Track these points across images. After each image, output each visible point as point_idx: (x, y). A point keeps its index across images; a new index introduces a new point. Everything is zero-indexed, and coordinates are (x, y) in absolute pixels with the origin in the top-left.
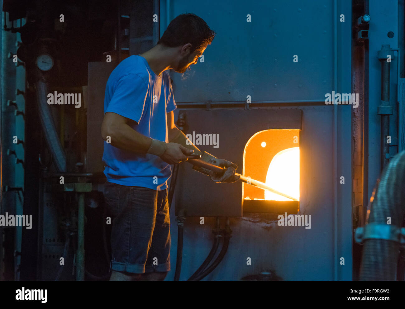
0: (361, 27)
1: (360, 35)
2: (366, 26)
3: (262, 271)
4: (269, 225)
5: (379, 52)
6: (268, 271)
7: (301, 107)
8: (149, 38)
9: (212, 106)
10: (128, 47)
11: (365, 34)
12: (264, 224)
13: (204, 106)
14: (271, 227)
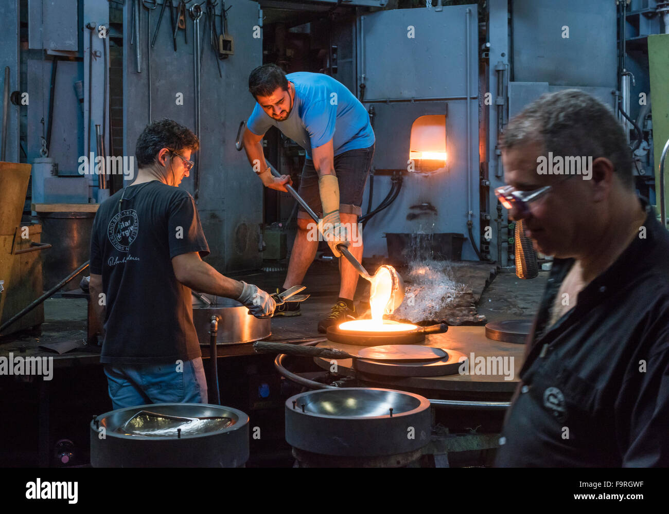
0: (484, 51)
1: (484, 56)
2: (488, 49)
3: (423, 203)
4: (426, 175)
5: (496, 66)
6: (426, 203)
7: (447, 101)
8: (350, 60)
9: (391, 101)
10: (337, 65)
11: (487, 55)
12: (424, 174)
13: (385, 102)
14: (428, 176)
